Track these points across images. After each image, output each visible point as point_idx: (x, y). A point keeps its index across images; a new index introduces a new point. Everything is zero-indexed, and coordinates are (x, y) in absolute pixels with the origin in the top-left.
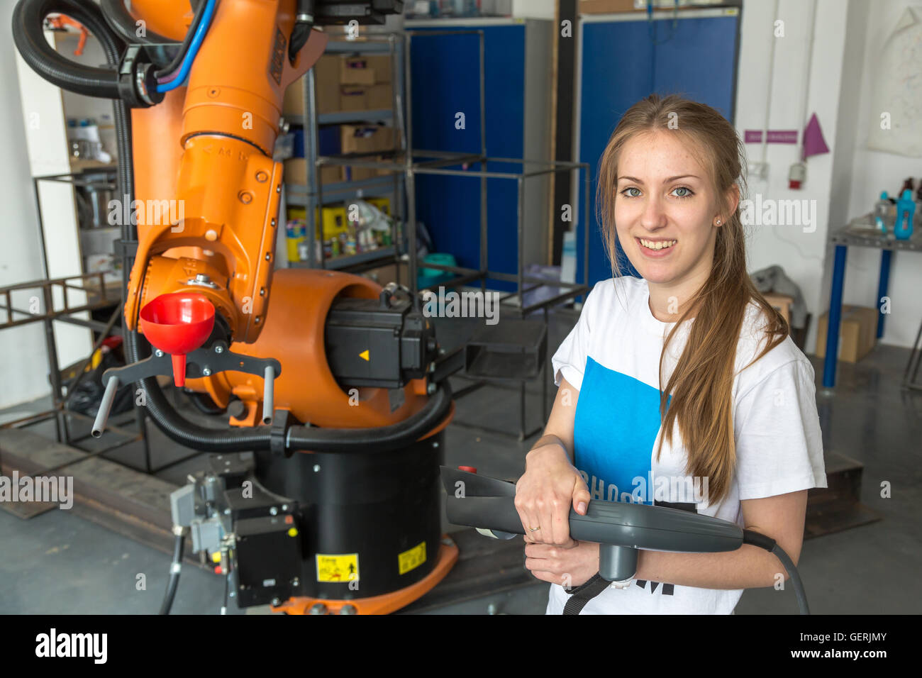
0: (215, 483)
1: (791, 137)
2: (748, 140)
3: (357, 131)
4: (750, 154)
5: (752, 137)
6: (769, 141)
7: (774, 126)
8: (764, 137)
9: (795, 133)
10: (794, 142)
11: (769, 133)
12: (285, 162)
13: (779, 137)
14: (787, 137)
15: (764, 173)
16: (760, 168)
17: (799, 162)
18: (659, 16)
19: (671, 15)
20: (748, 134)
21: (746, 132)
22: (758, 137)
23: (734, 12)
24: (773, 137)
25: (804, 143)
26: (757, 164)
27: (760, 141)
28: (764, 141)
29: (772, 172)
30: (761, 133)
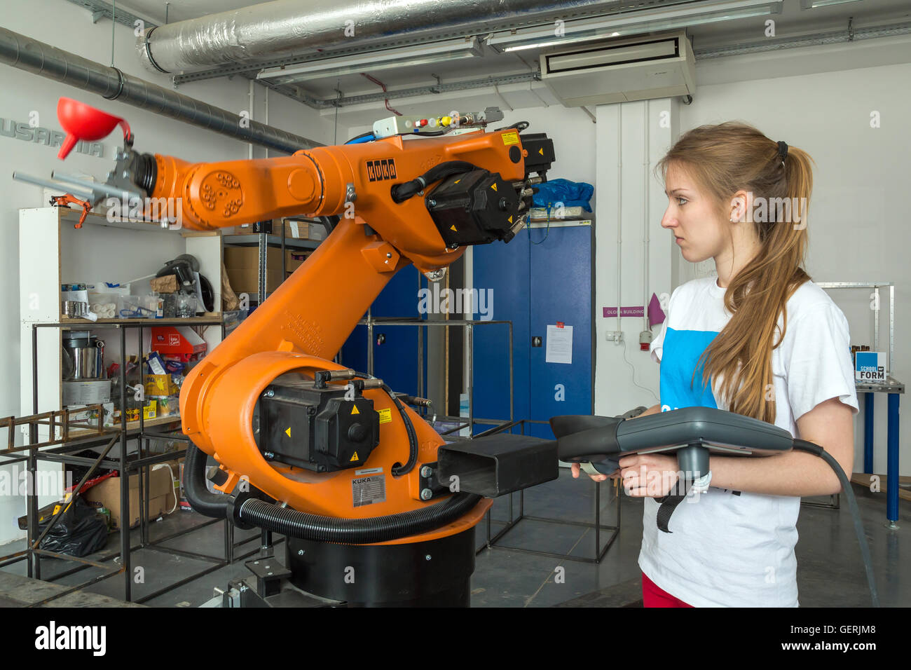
1: (639, 312)
2: (605, 315)
4: (604, 326)
5: (610, 312)
6: (621, 315)
7: (625, 305)
8: (619, 312)
9: (642, 308)
10: (642, 315)
11: (622, 309)
13: (630, 312)
14: (635, 312)
15: (621, 339)
16: (618, 335)
17: (646, 330)
18: (533, 226)
19: (545, 225)
20: (605, 310)
21: (604, 308)
22: (614, 312)
23: (588, 223)
24: (625, 312)
25: (648, 316)
26: (614, 332)
27: (616, 315)
28: (619, 315)
29: (627, 338)
30: (616, 309)
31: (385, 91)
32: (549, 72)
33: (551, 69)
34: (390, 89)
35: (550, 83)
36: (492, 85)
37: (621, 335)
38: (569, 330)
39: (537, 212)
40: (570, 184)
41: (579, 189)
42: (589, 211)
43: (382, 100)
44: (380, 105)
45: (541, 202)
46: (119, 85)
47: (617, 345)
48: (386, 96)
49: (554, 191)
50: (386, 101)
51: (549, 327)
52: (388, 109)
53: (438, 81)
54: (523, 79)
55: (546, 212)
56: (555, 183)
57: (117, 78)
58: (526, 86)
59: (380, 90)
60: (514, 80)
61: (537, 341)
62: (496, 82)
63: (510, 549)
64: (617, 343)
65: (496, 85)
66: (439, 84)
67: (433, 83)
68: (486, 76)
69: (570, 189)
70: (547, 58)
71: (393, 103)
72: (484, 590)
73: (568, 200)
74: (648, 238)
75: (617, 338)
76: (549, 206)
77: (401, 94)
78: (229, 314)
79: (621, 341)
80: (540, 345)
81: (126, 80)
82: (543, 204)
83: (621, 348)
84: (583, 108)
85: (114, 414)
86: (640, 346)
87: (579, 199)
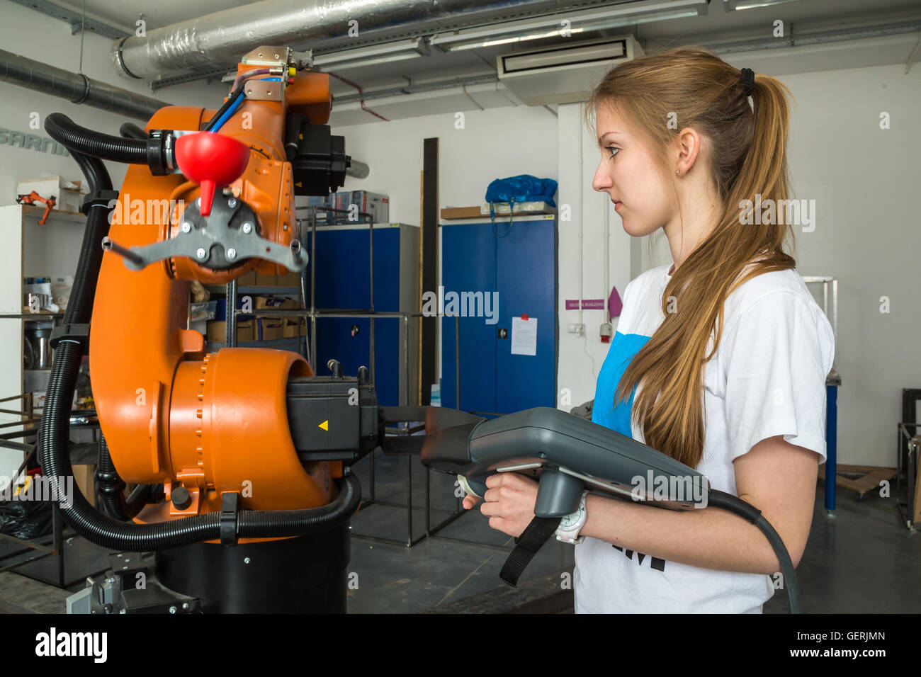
0: (114, 584)
1: (599, 304)
2: (568, 308)
3: (268, 301)
4: (567, 319)
5: (571, 305)
6: (583, 308)
7: (586, 298)
8: (580, 305)
9: (602, 301)
10: (602, 308)
11: (583, 302)
12: (209, 322)
13: (591, 305)
14: (596, 305)
15: (582, 332)
16: (579, 327)
17: (606, 322)
18: (499, 220)
19: (508, 220)
20: (568, 303)
21: (567, 301)
22: (576, 305)
23: (552, 217)
24: (586, 305)
25: (609, 308)
26: (576, 325)
27: (578, 308)
28: (580, 308)
29: (588, 330)
30: (577, 302)
31: (360, 92)
32: (505, 72)
33: (507, 69)
34: (366, 90)
35: (509, 83)
36: (459, 86)
37: (582, 327)
38: (533, 322)
39: (502, 207)
40: (534, 179)
41: (543, 185)
42: (552, 206)
43: (356, 101)
44: (356, 106)
45: (505, 198)
46: (85, 90)
47: (578, 338)
48: (362, 97)
49: (518, 186)
50: (362, 102)
51: (514, 319)
52: (363, 109)
53: (410, 82)
54: (488, 80)
55: (509, 207)
56: (519, 178)
57: (83, 83)
58: (492, 87)
59: (356, 92)
60: (479, 81)
61: (503, 333)
62: (463, 82)
63: (448, 539)
64: (578, 335)
65: (464, 86)
66: (410, 85)
67: (405, 84)
68: (453, 78)
69: (533, 184)
70: (504, 59)
71: (369, 104)
72: (408, 580)
73: (531, 195)
74: (608, 233)
75: (578, 330)
76: (512, 201)
77: (375, 95)
78: (197, 306)
79: (582, 333)
80: (506, 337)
81: (92, 86)
82: (506, 199)
83: (582, 340)
84: (546, 106)
85: (78, 401)
86: (600, 338)
87: (542, 194)
